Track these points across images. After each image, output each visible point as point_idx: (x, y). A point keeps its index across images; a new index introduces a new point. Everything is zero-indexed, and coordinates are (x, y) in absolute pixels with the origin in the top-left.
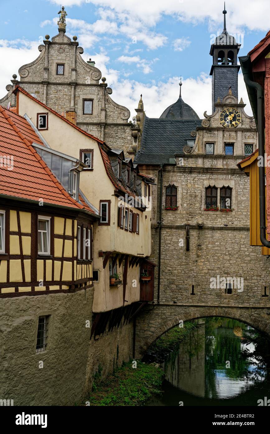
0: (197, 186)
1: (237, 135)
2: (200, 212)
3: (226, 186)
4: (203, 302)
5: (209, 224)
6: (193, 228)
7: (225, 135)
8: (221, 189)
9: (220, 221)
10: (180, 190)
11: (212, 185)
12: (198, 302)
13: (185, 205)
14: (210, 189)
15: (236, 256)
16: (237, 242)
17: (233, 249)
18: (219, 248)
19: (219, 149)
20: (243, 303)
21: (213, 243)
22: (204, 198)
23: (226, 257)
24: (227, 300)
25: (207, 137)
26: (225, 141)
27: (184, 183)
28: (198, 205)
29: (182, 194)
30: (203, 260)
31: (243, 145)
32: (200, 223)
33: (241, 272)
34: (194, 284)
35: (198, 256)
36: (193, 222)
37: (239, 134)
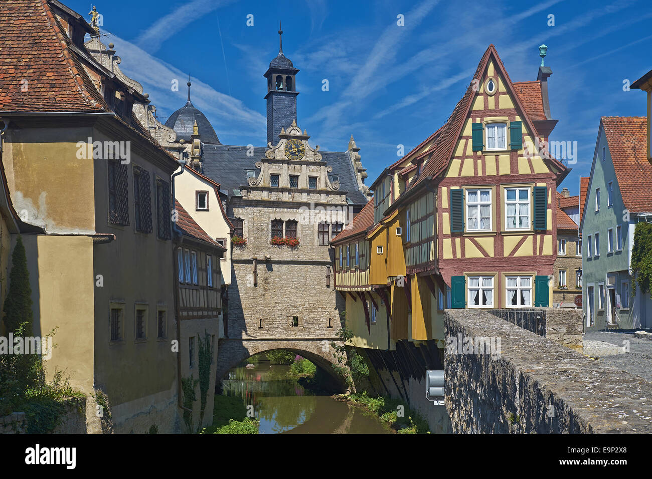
0: (263, 219)
1: (301, 168)
2: (267, 245)
3: (292, 219)
4: (271, 335)
5: (275, 258)
6: (260, 262)
7: (290, 168)
8: (287, 222)
9: (286, 254)
10: (246, 224)
11: (278, 218)
12: (266, 336)
13: (252, 238)
14: (277, 223)
15: (302, 290)
16: (303, 275)
17: (299, 282)
18: (286, 282)
19: (284, 182)
20: (309, 335)
21: (280, 277)
22: (270, 231)
23: (292, 291)
24: (293, 333)
25: (273, 169)
26: (290, 174)
27: (250, 216)
28: (264, 239)
29: (249, 227)
30: (270, 294)
31: (308, 178)
32: (268, 256)
33: (307, 305)
34: (261, 317)
35: (265, 290)
36: (260, 257)
37: (304, 166)
